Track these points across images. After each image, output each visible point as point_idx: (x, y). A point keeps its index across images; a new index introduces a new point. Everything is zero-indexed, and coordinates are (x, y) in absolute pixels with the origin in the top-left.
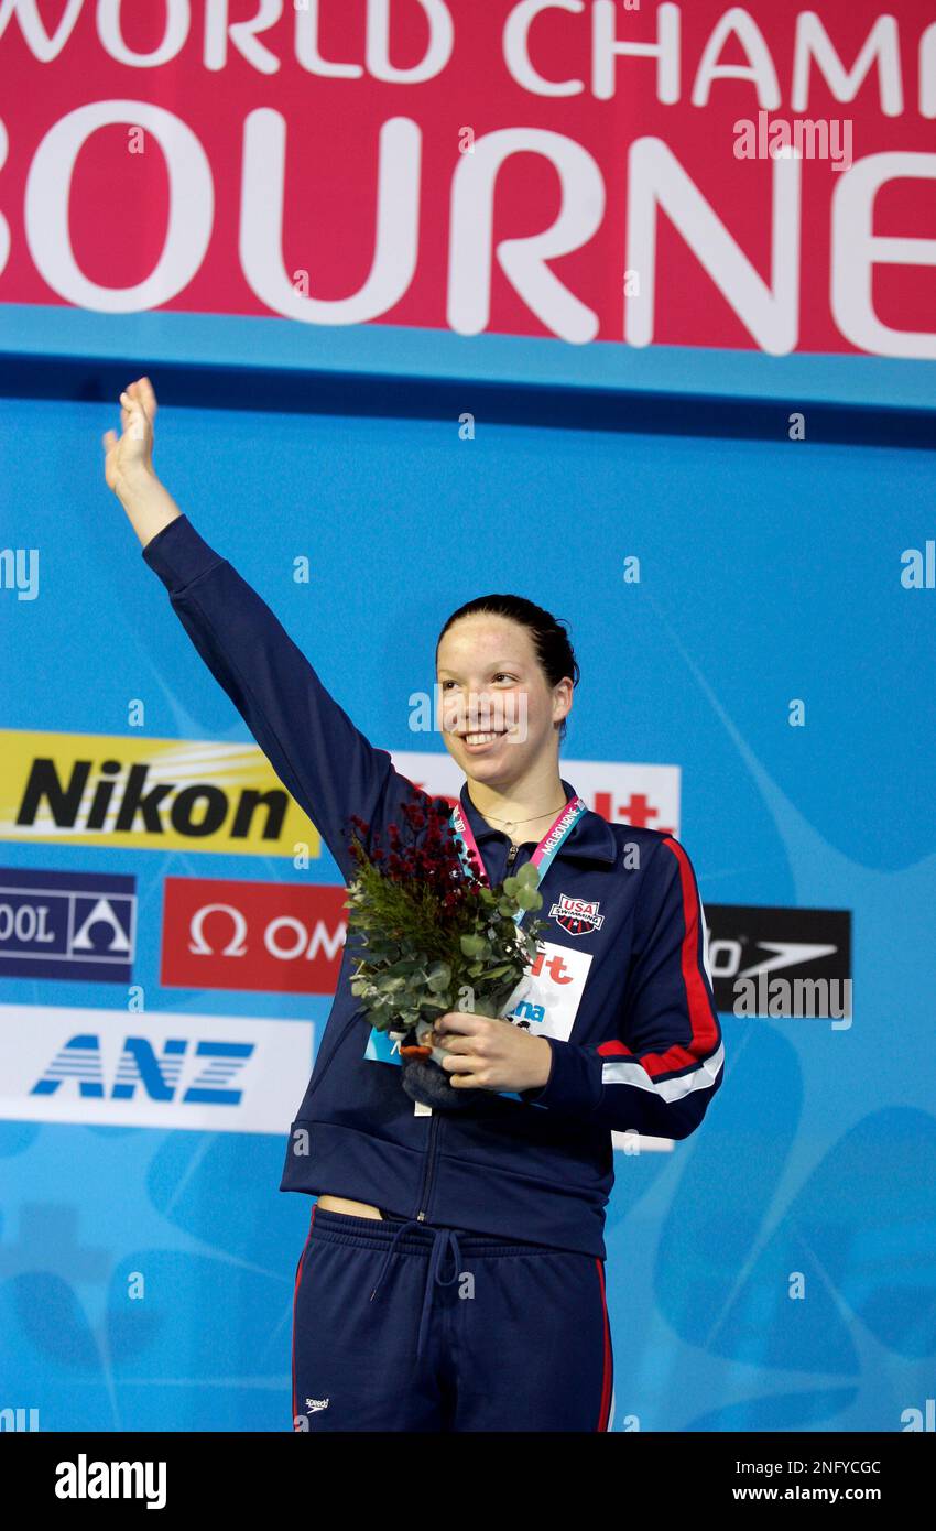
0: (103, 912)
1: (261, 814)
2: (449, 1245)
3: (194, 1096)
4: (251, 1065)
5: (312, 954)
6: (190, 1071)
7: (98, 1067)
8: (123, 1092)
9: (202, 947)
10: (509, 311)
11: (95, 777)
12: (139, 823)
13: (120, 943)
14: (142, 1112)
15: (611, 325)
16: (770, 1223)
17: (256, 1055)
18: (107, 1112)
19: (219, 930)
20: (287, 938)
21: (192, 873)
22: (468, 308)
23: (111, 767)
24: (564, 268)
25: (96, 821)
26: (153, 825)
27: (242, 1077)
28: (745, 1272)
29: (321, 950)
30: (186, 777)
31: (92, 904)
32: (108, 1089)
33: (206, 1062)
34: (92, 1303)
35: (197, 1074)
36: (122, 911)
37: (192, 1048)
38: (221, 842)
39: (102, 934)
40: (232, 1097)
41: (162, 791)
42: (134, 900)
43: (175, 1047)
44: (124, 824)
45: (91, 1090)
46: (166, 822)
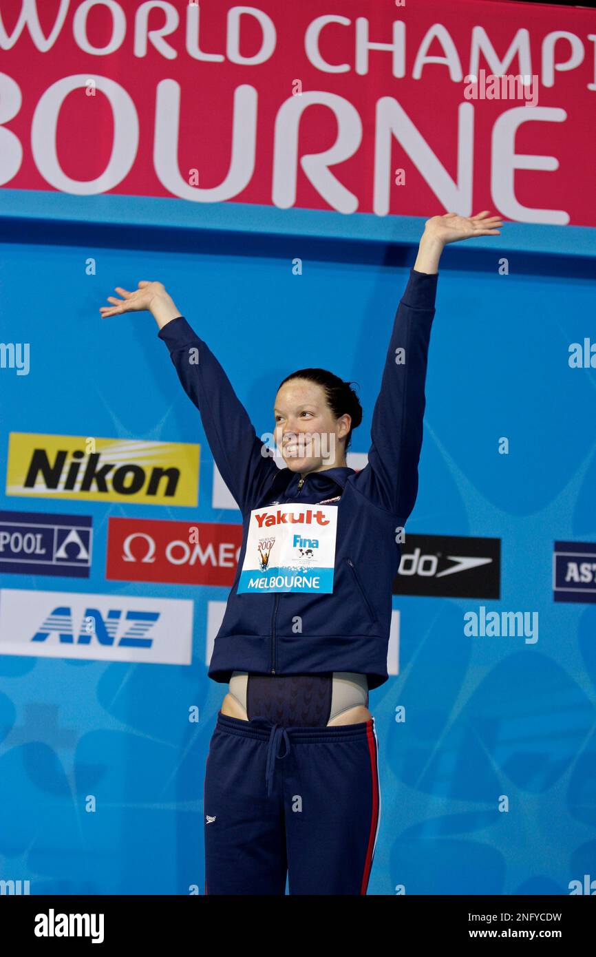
0: (73, 537)
1: (164, 481)
2: (283, 737)
3: (125, 642)
4: (157, 624)
5: (192, 562)
6: (123, 628)
7: (70, 625)
8: (85, 640)
9: (130, 558)
10: (307, 194)
11: (70, 460)
12: (94, 486)
13: (83, 555)
14: (96, 651)
15: (366, 204)
16: (453, 716)
17: (161, 619)
18: (75, 651)
19: (139, 548)
20: (178, 553)
21: (125, 516)
22: (284, 193)
23: (79, 454)
24: (338, 171)
25: (70, 485)
26: (102, 488)
27: (152, 631)
28: (438, 744)
29: (198, 559)
30: (121, 460)
31: (67, 533)
32: (76, 638)
33: (131, 623)
34: (67, 760)
35: (127, 630)
36: (84, 536)
37: (124, 615)
38: (141, 497)
39: (73, 550)
40: (147, 643)
41: (108, 468)
42: (91, 530)
43: (115, 614)
44: (86, 487)
45: (66, 639)
46: (110, 486)
